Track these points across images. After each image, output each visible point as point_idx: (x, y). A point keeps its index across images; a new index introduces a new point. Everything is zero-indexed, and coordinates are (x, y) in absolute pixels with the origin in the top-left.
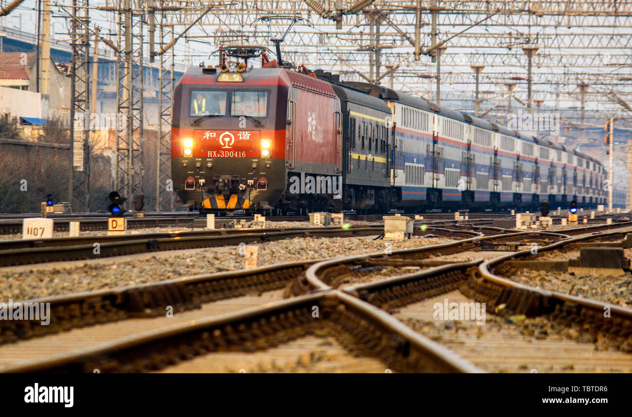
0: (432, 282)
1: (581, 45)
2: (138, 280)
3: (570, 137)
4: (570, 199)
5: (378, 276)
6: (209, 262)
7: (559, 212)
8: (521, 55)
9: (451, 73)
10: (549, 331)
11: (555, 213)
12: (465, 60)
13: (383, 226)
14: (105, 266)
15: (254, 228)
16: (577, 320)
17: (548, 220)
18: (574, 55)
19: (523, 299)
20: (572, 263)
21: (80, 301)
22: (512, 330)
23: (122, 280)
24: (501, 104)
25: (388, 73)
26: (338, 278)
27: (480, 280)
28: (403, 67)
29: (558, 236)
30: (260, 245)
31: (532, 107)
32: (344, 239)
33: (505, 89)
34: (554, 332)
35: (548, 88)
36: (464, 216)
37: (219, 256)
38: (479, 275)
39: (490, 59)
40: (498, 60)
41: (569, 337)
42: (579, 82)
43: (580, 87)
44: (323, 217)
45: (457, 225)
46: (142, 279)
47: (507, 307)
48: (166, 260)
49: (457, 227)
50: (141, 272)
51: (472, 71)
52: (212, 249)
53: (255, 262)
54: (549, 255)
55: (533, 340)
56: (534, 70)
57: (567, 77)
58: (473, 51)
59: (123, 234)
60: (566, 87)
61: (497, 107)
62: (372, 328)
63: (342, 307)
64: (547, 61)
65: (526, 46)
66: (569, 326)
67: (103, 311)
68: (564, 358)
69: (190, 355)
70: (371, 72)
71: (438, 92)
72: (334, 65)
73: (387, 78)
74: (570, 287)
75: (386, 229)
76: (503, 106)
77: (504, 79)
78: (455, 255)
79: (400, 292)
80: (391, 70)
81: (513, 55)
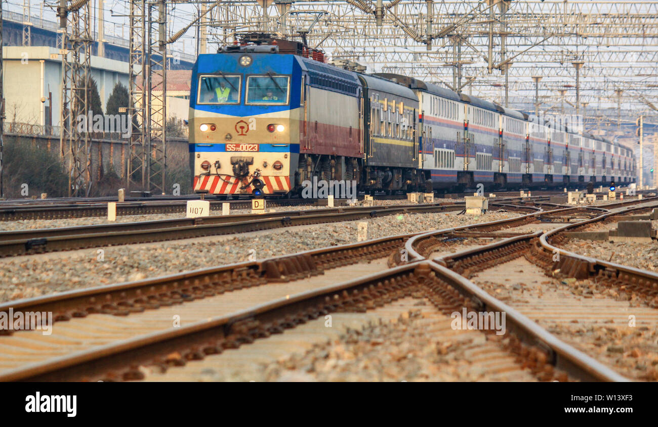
0: (503, 251)
1: (617, 60)
2: (275, 250)
3: (609, 131)
4: (609, 180)
5: (461, 245)
6: (330, 235)
7: (601, 189)
8: (571, 67)
9: (516, 82)
10: (595, 291)
11: (598, 191)
12: (527, 72)
13: (465, 203)
14: (249, 238)
15: (365, 206)
16: (617, 281)
17: (592, 197)
18: (611, 67)
19: (574, 265)
20: (612, 233)
21: (231, 270)
22: (565, 290)
23: (263, 249)
24: (556, 106)
25: (467, 83)
26: (430, 247)
27: (540, 250)
28: (479, 78)
29: (601, 210)
30: (370, 220)
31: (580, 108)
32: (434, 214)
33: (559, 94)
34: (598, 292)
35: (592, 93)
36: (528, 194)
37: (338, 229)
38: (539, 245)
39: (546, 71)
40: (553, 72)
41: (610, 296)
42: (616, 88)
43: (617, 92)
44: (418, 196)
45: (522, 201)
46: (278, 249)
47: (561, 272)
48: (297, 234)
49: (522, 203)
50: (277, 244)
51: (533, 80)
52: (332, 224)
53: (365, 234)
54: (594, 226)
55: (582, 298)
56: (581, 79)
57: (606, 85)
58: (534, 65)
59: (263, 212)
60: (606, 93)
61: (553, 108)
62: (456, 291)
63: (433, 274)
64: (590, 73)
65: (575, 61)
66: (609, 287)
67: (248, 278)
68: (605, 314)
69: (315, 316)
70: (454, 82)
71: (507, 97)
72: (425, 77)
73: (466, 87)
74: (611, 254)
75: (467, 206)
76: (557, 108)
77: (558, 86)
78: (521, 227)
79: (478, 259)
80: (470, 81)
81: (564, 68)
